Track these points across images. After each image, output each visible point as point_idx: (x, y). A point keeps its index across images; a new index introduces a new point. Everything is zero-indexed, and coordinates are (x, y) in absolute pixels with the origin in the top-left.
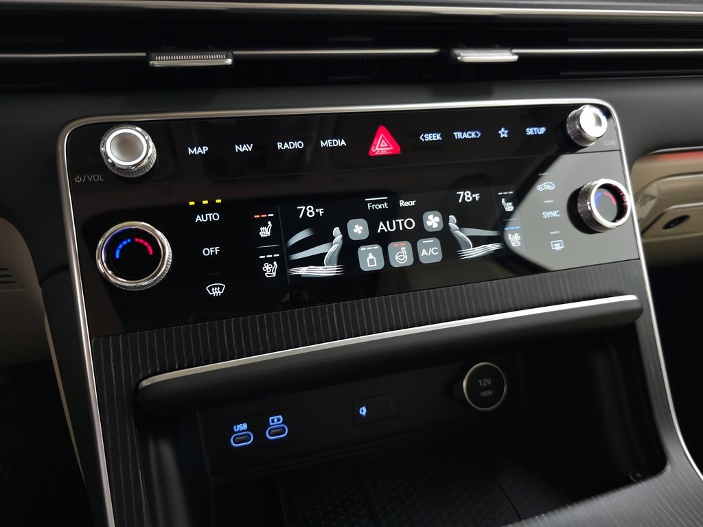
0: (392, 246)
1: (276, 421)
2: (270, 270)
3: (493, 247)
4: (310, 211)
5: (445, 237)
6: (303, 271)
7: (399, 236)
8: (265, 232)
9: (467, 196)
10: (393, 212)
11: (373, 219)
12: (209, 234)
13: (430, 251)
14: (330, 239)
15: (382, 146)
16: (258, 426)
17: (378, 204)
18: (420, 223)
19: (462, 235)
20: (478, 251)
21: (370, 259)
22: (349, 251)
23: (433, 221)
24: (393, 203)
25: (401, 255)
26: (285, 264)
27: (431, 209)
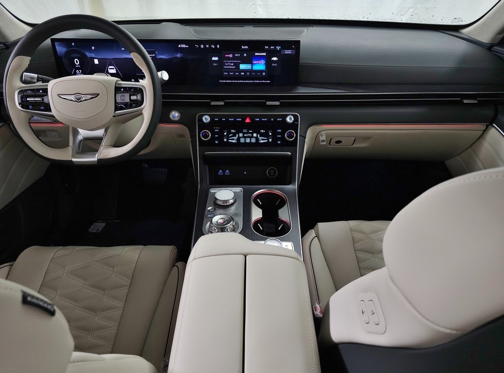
0: (247, 139)
1: (227, 171)
2: (225, 140)
3: (266, 141)
4: (233, 131)
5: (257, 138)
6: (230, 141)
7: (248, 137)
8: (225, 134)
9: (262, 131)
10: (248, 133)
11: (244, 133)
12: (216, 133)
13: (253, 140)
14: (236, 136)
15: (248, 120)
16: (224, 172)
17: (245, 131)
18: (252, 135)
19: (260, 138)
20: (262, 141)
21: (242, 140)
22: (239, 138)
23: (255, 135)
24: (248, 131)
25: (248, 140)
26: (228, 140)
27: (255, 133)
